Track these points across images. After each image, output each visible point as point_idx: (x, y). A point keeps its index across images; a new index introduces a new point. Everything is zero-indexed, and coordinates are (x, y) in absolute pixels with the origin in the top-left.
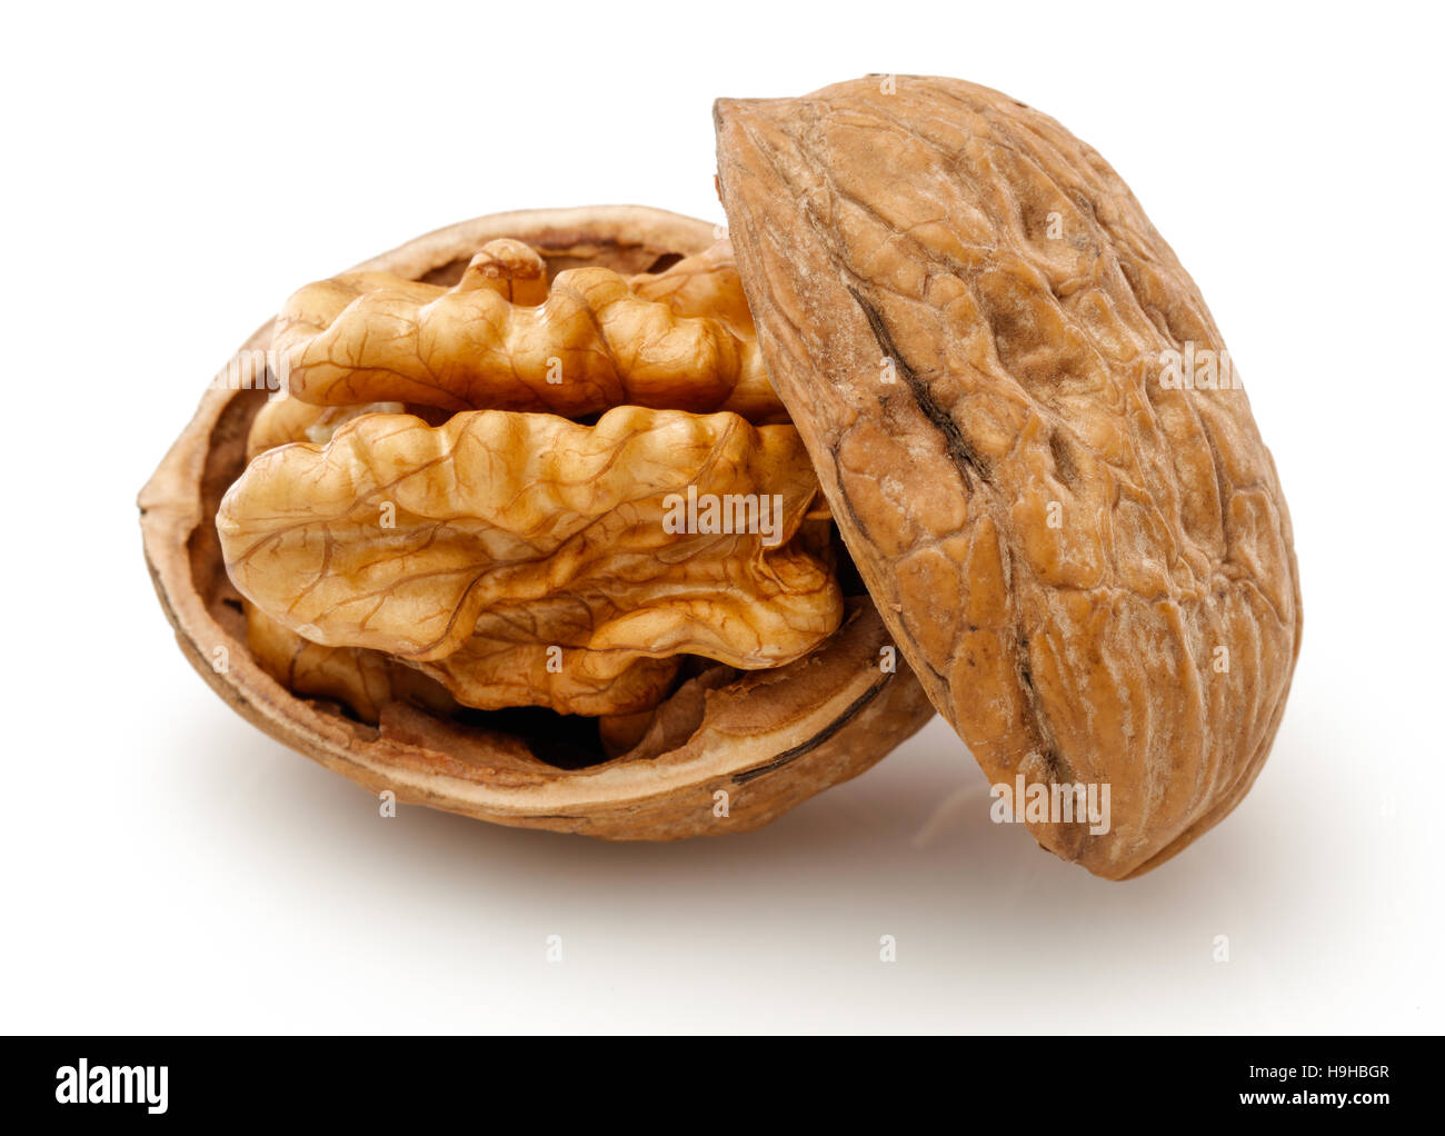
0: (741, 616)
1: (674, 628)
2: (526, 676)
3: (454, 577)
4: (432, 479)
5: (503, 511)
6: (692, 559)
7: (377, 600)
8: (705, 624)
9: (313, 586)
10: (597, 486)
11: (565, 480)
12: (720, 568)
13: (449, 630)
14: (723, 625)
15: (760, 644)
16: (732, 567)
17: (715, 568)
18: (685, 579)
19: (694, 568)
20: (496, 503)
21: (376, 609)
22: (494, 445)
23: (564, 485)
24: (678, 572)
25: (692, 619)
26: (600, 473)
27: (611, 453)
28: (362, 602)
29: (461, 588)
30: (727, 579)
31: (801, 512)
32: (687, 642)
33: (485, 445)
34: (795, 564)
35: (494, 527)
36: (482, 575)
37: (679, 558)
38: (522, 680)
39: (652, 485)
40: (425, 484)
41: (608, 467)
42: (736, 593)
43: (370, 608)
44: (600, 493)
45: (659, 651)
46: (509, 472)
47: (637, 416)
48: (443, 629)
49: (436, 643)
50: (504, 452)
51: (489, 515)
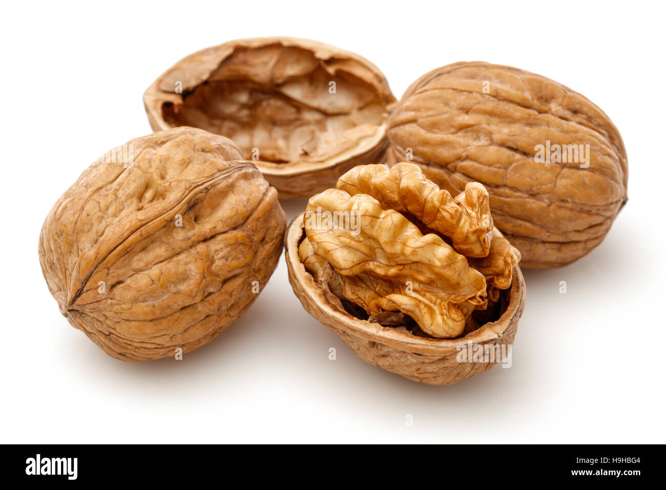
0: (431, 315)
1: (410, 305)
2: (365, 298)
3: (362, 255)
4: (372, 221)
5: (386, 243)
6: (428, 292)
7: (338, 247)
8: (420, 310)
9: (323, 233)
10: (414, 251)
11: (407, 244)
12: (435, 299)
13: (352, 267)
14: (424, 313)
15: (431, 325)
16: (439, 301)
17: (434, 298)
18: (424, 296)
19: (428, 295)
20: (385, 239)
21: (335, 249)
22: (394, 222)
23: (407, 246)
24: (423, 293)
25: (417, 306)
26: (417, 248)
27: (424, 244)
28: (333, 245)
29: (362, 259)
30: (435, 304)
31: (466, 298)
32: (412, 312)
33: (392, 220)
34: (456, 311)
35: (382, 248)
36: (371, 260)
37: (426, 290)
38: (363, 299)
39: (430, 261)
40: (370, 221)
41: (421, 247)
42: (436, 308)
43: (334, 248)
44: (414, 253)
45: (402, 309)
46: (394, 233)
47: (437, 240)
48: (350, 267)
49: (345, 269)
50: (396, 226)
51: (382, 242)
